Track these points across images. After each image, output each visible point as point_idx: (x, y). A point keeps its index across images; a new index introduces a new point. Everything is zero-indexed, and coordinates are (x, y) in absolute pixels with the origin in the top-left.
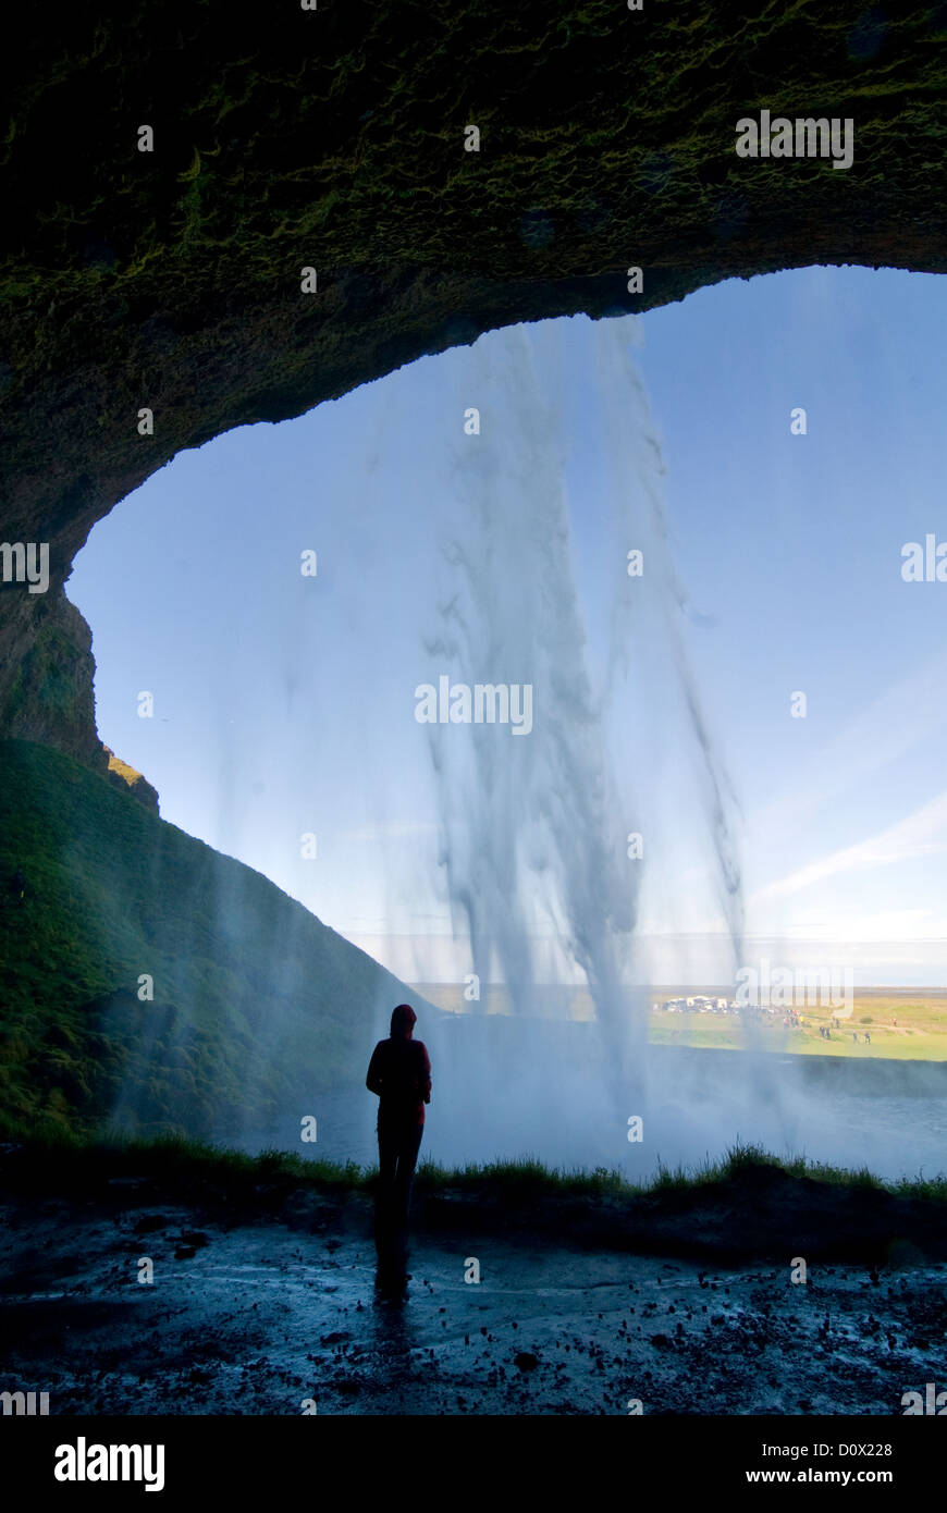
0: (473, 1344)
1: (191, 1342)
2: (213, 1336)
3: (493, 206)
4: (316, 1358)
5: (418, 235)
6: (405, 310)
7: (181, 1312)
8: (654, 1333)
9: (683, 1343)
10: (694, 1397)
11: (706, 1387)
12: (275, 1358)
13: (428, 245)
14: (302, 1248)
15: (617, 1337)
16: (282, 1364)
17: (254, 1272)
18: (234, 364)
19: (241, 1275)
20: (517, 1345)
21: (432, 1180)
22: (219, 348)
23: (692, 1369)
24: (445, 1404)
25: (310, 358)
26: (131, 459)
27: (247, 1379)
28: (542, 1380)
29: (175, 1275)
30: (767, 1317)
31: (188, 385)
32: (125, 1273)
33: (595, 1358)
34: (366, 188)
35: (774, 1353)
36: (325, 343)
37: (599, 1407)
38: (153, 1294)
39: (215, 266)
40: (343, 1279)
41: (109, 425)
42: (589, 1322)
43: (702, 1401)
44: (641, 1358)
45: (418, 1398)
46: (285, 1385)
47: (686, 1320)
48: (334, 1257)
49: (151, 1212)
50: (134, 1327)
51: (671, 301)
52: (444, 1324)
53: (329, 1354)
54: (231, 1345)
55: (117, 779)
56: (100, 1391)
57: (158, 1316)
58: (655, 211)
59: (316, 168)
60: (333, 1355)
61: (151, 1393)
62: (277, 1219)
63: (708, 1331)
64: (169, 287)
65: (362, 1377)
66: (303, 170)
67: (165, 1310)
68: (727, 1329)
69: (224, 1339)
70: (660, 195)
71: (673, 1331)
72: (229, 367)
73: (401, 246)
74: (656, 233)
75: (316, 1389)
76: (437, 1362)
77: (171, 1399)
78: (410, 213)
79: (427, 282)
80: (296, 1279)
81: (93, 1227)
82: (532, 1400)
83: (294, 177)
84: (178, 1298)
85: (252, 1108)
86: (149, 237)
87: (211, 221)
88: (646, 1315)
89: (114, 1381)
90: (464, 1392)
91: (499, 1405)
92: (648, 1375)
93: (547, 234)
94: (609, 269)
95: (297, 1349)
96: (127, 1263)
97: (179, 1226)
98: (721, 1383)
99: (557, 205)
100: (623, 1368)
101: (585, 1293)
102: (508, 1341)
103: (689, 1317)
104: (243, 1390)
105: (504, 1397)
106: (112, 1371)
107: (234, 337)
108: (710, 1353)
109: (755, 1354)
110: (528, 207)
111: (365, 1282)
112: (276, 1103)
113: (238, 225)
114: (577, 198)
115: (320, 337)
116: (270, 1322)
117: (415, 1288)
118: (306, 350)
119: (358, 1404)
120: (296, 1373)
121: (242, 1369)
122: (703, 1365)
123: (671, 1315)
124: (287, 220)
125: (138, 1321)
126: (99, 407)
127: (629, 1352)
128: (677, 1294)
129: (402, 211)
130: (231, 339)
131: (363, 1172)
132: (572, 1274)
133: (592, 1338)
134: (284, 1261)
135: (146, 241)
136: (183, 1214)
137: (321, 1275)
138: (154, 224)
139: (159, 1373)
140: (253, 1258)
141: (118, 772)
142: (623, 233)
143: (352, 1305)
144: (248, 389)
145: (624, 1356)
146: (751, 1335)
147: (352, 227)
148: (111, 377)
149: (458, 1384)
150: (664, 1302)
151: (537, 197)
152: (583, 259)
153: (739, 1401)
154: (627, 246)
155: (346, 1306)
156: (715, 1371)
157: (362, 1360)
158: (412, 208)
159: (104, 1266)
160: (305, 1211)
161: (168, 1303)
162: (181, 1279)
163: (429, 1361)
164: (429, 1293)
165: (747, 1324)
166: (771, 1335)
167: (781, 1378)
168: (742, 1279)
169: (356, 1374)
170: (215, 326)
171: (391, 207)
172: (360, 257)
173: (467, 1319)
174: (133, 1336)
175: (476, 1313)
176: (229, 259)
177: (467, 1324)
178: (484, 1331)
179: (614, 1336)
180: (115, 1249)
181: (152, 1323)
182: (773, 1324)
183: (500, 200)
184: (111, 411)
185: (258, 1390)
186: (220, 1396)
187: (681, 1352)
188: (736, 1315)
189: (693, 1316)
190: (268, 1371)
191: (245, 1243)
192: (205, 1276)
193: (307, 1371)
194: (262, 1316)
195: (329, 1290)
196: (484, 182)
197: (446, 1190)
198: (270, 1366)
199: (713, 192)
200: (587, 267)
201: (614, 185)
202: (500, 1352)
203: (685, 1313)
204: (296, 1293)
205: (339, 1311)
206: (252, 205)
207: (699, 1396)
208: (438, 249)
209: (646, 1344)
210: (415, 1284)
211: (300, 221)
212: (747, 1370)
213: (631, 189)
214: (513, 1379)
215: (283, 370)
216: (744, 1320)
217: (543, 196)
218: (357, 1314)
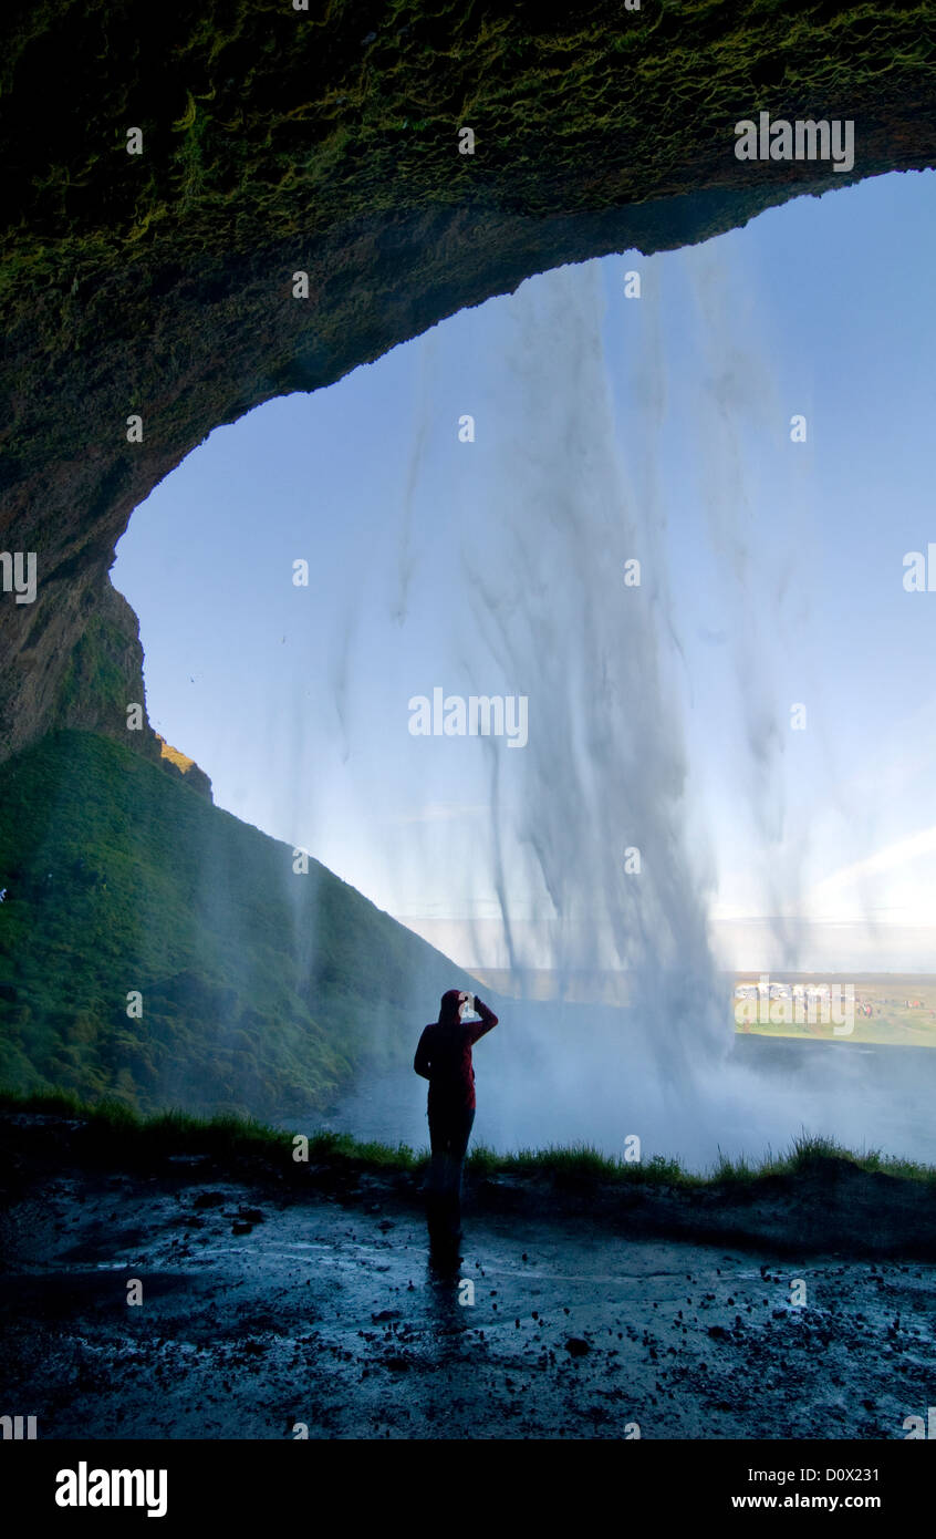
0: (524, 1328)
1: (247, 1315)
2: (267, 1310)
3: (521, 133)
4: (367, 1335)
5: (444, 173)
6: (440, 259)
7: (238, 1285)
8: (711, 1325)
9: (742, 1336)
10: (751, 1391)
11: (764, 1381)
12: (327, 1333)
13: (457, 183)
14: (355, 1227)
15: (673, 1328)
16: (334, 1339)
17: (307, 1250)
18: (264, 332)
19: (296, 1252)
20: (568, 1330)
21: (483, 1166)
22: (246, 315)
23: (749, 1363)
24: (493, 1385)
25: (342, 320)
26: (167, 439)
27: (300, 1352)
28: (593, 1366)
29: (232, 1250)
30: (833, 1313)
31: (218, 357)
32: (185, 1247)
33: (648, 1347)
34: (379, 123)
35: (838, 1350)
36: (357, 302)
37: (651, 1396)
38: (211, 1267)
39: (233, 225)
40: (394, 1259)
41: (140, 405)
42: (644, 1310)
43: (758, 1395)
44: (696, 1349)
45: (466, 1377)
46: (336, 1360)
47: (746, 1312)
48: (386, 1237)
49: (210, 1189)
50: (193, 1298)
51: (732, 227)
52: (495, 1307)
53: (379, 1331)
54: (285, 1319)
55: (170, 767)
56: (159, 1357)
57: (215, 1288)
58: (704, 122)
59: (319, 103)
60: (384, 1333)
61: (207, 1361)
62: (331, 1198)
63: (769, 1324)
64: (189, 252)
65: (412, 1355)
66: (305, 107)
67: (222, 1283)
68: (789, 1324)
69: (278, 1313)
70: (708, 103)
71: (731, 1324)
72: (259, 335)
73: (426, 188)
74: (706, 149)
75: (366, 1365)
76: (486, 1344)
77: (226, 1368)
78: (433, 148)
79: (462, 228)
80: (349, 1258)
81: (155, 1202)
82: (582, 1385)
83: (296, 115)
84: (236, 1272)
85: (313, 1091)
86: (149, 195)
87: (213, 172)
88: (703, 1306)
89: (173, 1349)
90: (514, 1375)
91: (547, 1389)
92: (703, 1367)
93: (584, 160)
94: (655, 195)
95: (348, 1325)
96: (187, 1237)
97: (237, 1203)
98: (781, 1378)
99: (594, 125)
100: (677, 1358)
101: (640, 1282)
102: (559, 1326)
103: (749, 1310)
104: (296, 1362)
105: (553, 1381)
106: (171, 1339)
107: (262, 302)
108: (770, 1348)
109: (818, 1351)
110: (560, 130)
111: (417, 1262)
112: (337, 1085)
113: (244, 174)
114: (614, 116)
115: (351, 296)
116: (322, 1298)
117: (467, 1271)
118: (338, 311)
119: (406, 1382)
120: (347, 1348)
121: (294, 1343)
122: (761, 1359)
123: (730, 1307)
124: (295, 166)
125: (195, 1293)
126: (130, 386)
127: (684, 1343)
128: (737, 1287)
129: (424, 147)
130: (258, 305)
131: (415, 1157)
132: (628, 1262)
133: (646, 1327)
134: (337, 1240)
135: (146, 200)
136: (240, 1192)
137: (374, 1253)
138: (153, 180)
139: (216, 1343)
140: (307, 1236)
141: (171, 760)
142: (669, 152)
143: (403, 1285)
144: (280, 357)
145: (678, 1346)
146: (815, 1331)
147: (372, 170)
148: (140, 353)
149: (506, 1366)
150: (723, 1294)
151: (570, 118)
152: (627, 185)
153: (798, 1397)
154: (675, 166)
155: (398, 1285)
156: (774, 1365)
157: (412, 1338)
158: (434, 143)
159: (165, 1239)
160: (359, 1191)
161: (224, 1276)
162: (238, 1253)
163: (479, 1342)
164: (480, 1276)
165: (811, 1319)
166: (836, 1332)
167: (845, 1377)
168: (807, 1274)
169: (406, 1352)
170: (241, 292)
171: (411, 144)
172: (384, 204)
173: (518, 1302)
174: (191, 1306)
175: (526, 1297)
176: (246, 217)
177: (518, 1307)
178: (535, 1315)
179: (669, 1326)
180: (175, 1223)
181: (209, 1295)
182: (838, 1321)
183: (529, 126)
184: (142, 389)
185: (310, 1363)
186: (273, 1367)
187: (739, 1345)
188: (799, 1311)
189: (754, 1309)
190: (320, 1345)
191: (298, 1220)
192: (261, 1251)
193: (358, 1347)
194: (315, 1293)
195: (380, 1269)
196: (510, 106)
197: (499, 1175)
198: (322, 1340)
199: (770, 95)
200: (631, 195)
201: (654, 96)
202: (552, 1337)
203: (745, 1306)
204: (348, 1270)
205: (391, 1289)
206: (255, 151)
207: (757, 1390)
208: (468, 187)
209: (701, 1335)
210: (467, 1266)
211: (307, 165)
212: (809, 1366)
213: (675, 99)
214: (563, 1364)
215: (316, 335)
216: (808, 1316)
217: (578, 115)
218: (409, 1295)
